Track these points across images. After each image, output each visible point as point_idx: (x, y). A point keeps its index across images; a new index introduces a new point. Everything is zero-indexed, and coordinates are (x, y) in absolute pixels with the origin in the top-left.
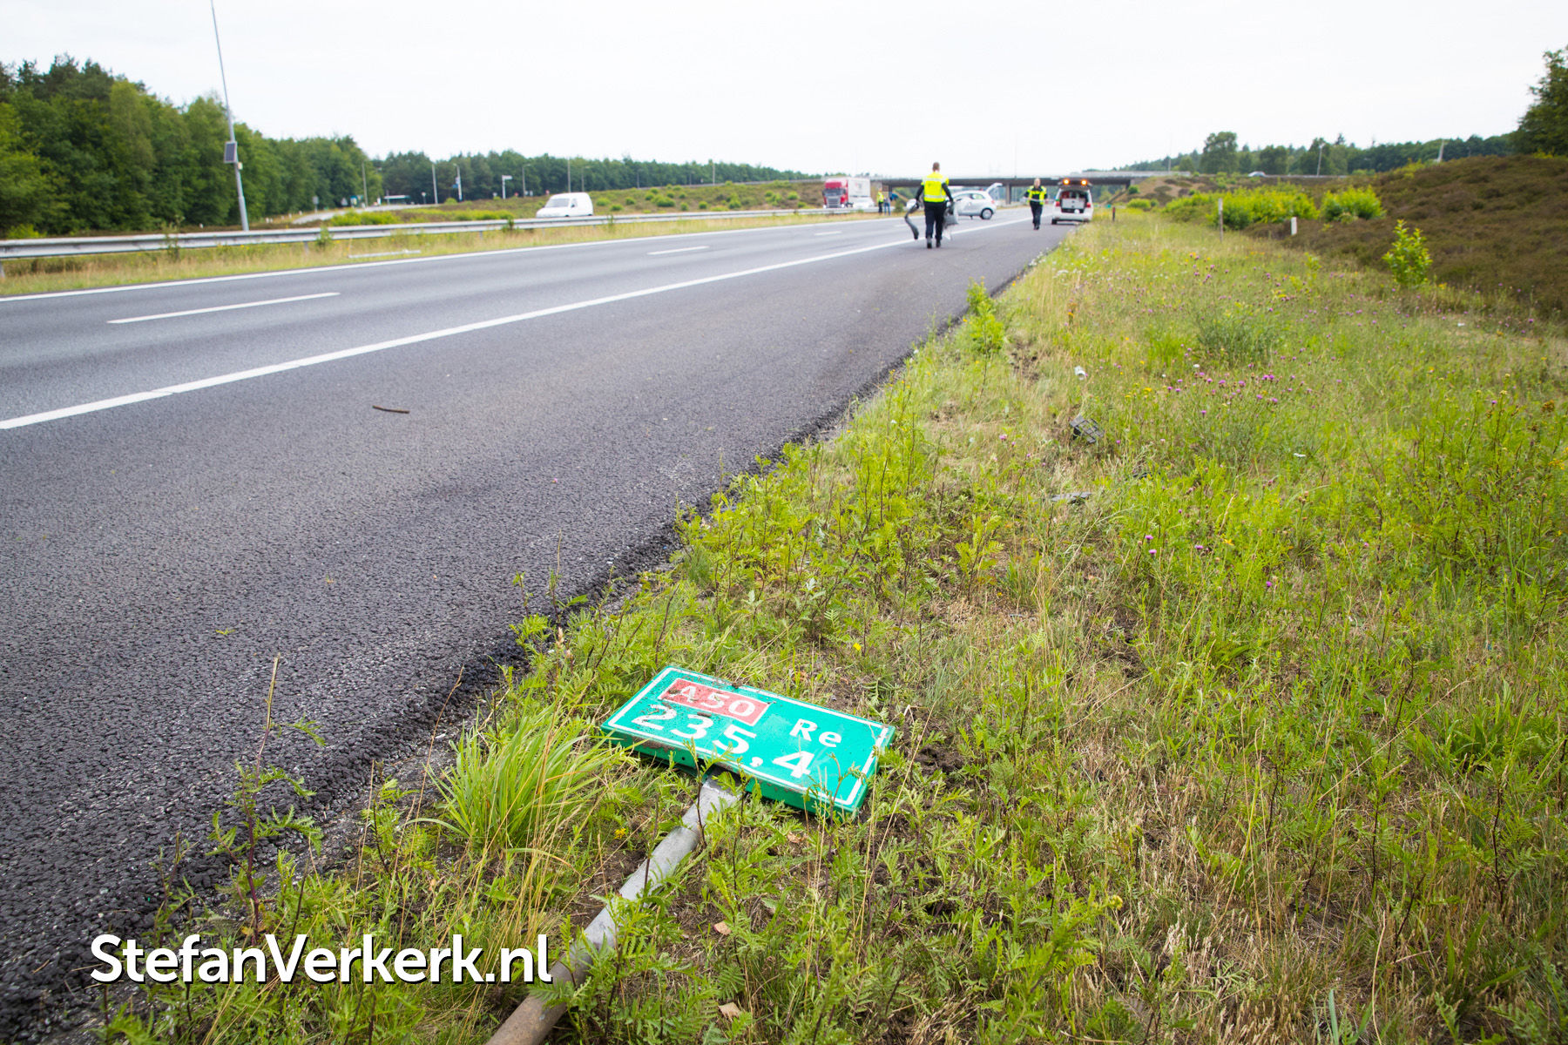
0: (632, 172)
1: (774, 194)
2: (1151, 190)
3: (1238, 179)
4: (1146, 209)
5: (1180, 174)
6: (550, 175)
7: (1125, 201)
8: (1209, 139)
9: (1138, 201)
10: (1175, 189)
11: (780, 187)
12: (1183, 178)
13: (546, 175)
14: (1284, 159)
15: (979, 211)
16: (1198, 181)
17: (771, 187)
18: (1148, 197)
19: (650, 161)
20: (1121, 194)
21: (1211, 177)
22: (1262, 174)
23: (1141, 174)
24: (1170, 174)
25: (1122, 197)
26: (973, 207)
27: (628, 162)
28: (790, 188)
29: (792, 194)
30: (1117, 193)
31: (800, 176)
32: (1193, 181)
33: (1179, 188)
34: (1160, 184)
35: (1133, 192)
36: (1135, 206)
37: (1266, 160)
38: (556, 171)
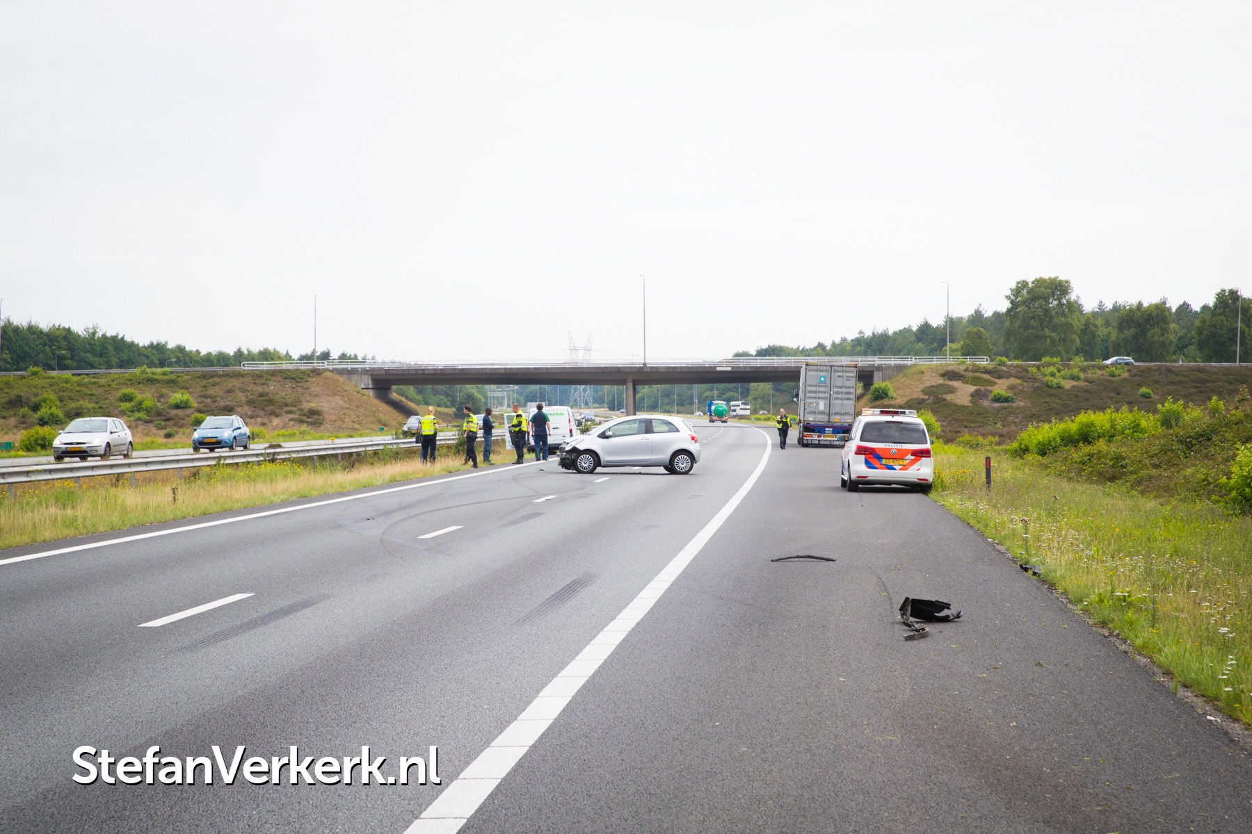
1: (139, 397)
2: (916, 391)
3: (1083, 370)
5: (969, 360)
8: (1018, 291)
10: (964, 391)
11: (151, 381)
12: (975, 370)
14: (1164, 331)
15: (666, 456)
16: (1009, 376)
17: (131, 382)
21: (1031, 366)
22: (1130, 359)
23: (893, 361)
24: (950, 361)
26: (652, 448)
28: (173, 383)
29: (178, 396)
31: (182, 357)
32: (996, 374)
33: (972, 389)
34: (933, 380)
35: (880, 396)
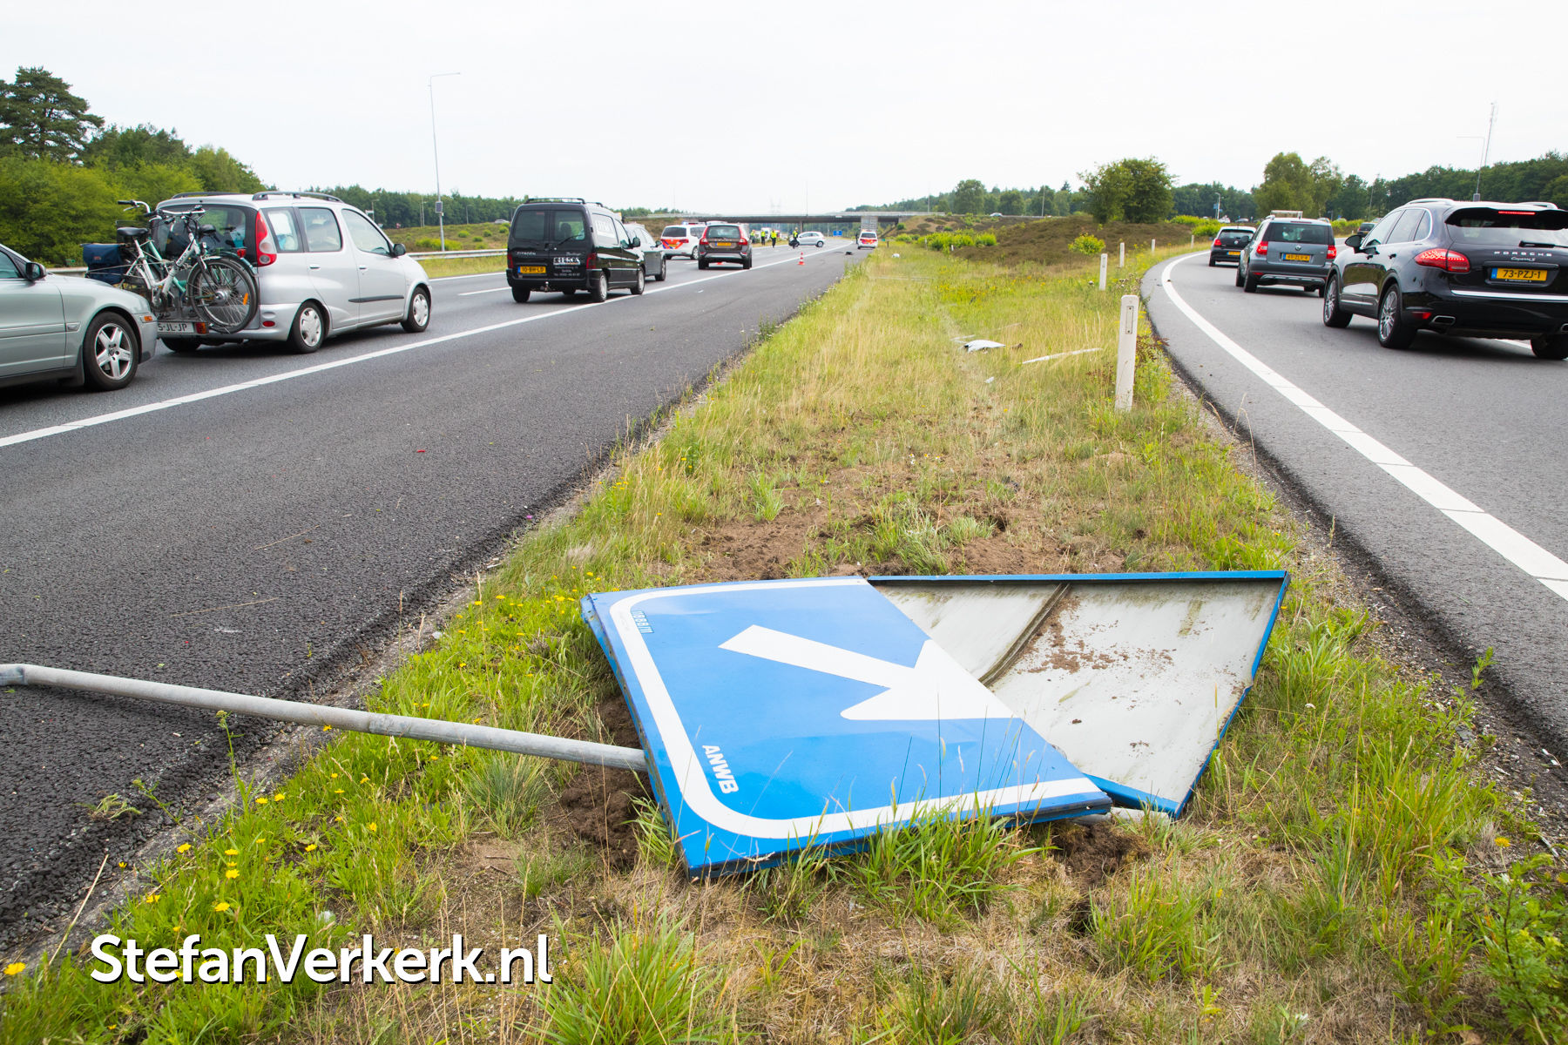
0: (461, 206)
2: (915, 227)
3: (982, 218)
4: (908, 242)
5: (937, 214)
6: (394, 209)
7: (894, 235)
8: (960, 185)
9: (905, 236)
10: (934, 226)
12: (939, 217)
13: (390, 209)
16: (951, 220)
18: (912, 232)
19: (476, 196)
20: (892, 229)
21: (961, 217)
22: (1002, 214)
23: (906, 214)
24: (930, 213)
25: (892, 232)
27: (456, 197)
30: (889, 228)
32: (947, 220)
33: (937, 225)
34: (922, 222)
35: (901, 228)
36: (902, 240)
37: (1004, 202)
38: (399, 206)
